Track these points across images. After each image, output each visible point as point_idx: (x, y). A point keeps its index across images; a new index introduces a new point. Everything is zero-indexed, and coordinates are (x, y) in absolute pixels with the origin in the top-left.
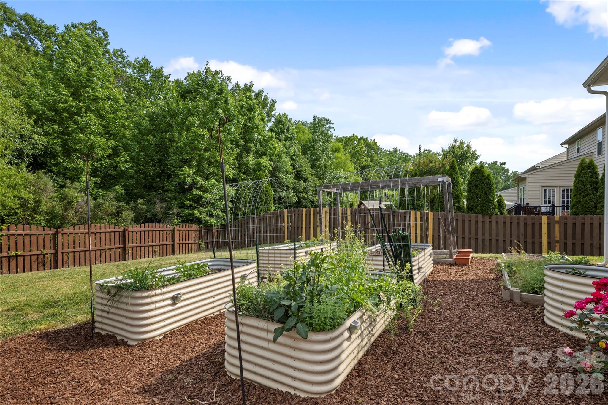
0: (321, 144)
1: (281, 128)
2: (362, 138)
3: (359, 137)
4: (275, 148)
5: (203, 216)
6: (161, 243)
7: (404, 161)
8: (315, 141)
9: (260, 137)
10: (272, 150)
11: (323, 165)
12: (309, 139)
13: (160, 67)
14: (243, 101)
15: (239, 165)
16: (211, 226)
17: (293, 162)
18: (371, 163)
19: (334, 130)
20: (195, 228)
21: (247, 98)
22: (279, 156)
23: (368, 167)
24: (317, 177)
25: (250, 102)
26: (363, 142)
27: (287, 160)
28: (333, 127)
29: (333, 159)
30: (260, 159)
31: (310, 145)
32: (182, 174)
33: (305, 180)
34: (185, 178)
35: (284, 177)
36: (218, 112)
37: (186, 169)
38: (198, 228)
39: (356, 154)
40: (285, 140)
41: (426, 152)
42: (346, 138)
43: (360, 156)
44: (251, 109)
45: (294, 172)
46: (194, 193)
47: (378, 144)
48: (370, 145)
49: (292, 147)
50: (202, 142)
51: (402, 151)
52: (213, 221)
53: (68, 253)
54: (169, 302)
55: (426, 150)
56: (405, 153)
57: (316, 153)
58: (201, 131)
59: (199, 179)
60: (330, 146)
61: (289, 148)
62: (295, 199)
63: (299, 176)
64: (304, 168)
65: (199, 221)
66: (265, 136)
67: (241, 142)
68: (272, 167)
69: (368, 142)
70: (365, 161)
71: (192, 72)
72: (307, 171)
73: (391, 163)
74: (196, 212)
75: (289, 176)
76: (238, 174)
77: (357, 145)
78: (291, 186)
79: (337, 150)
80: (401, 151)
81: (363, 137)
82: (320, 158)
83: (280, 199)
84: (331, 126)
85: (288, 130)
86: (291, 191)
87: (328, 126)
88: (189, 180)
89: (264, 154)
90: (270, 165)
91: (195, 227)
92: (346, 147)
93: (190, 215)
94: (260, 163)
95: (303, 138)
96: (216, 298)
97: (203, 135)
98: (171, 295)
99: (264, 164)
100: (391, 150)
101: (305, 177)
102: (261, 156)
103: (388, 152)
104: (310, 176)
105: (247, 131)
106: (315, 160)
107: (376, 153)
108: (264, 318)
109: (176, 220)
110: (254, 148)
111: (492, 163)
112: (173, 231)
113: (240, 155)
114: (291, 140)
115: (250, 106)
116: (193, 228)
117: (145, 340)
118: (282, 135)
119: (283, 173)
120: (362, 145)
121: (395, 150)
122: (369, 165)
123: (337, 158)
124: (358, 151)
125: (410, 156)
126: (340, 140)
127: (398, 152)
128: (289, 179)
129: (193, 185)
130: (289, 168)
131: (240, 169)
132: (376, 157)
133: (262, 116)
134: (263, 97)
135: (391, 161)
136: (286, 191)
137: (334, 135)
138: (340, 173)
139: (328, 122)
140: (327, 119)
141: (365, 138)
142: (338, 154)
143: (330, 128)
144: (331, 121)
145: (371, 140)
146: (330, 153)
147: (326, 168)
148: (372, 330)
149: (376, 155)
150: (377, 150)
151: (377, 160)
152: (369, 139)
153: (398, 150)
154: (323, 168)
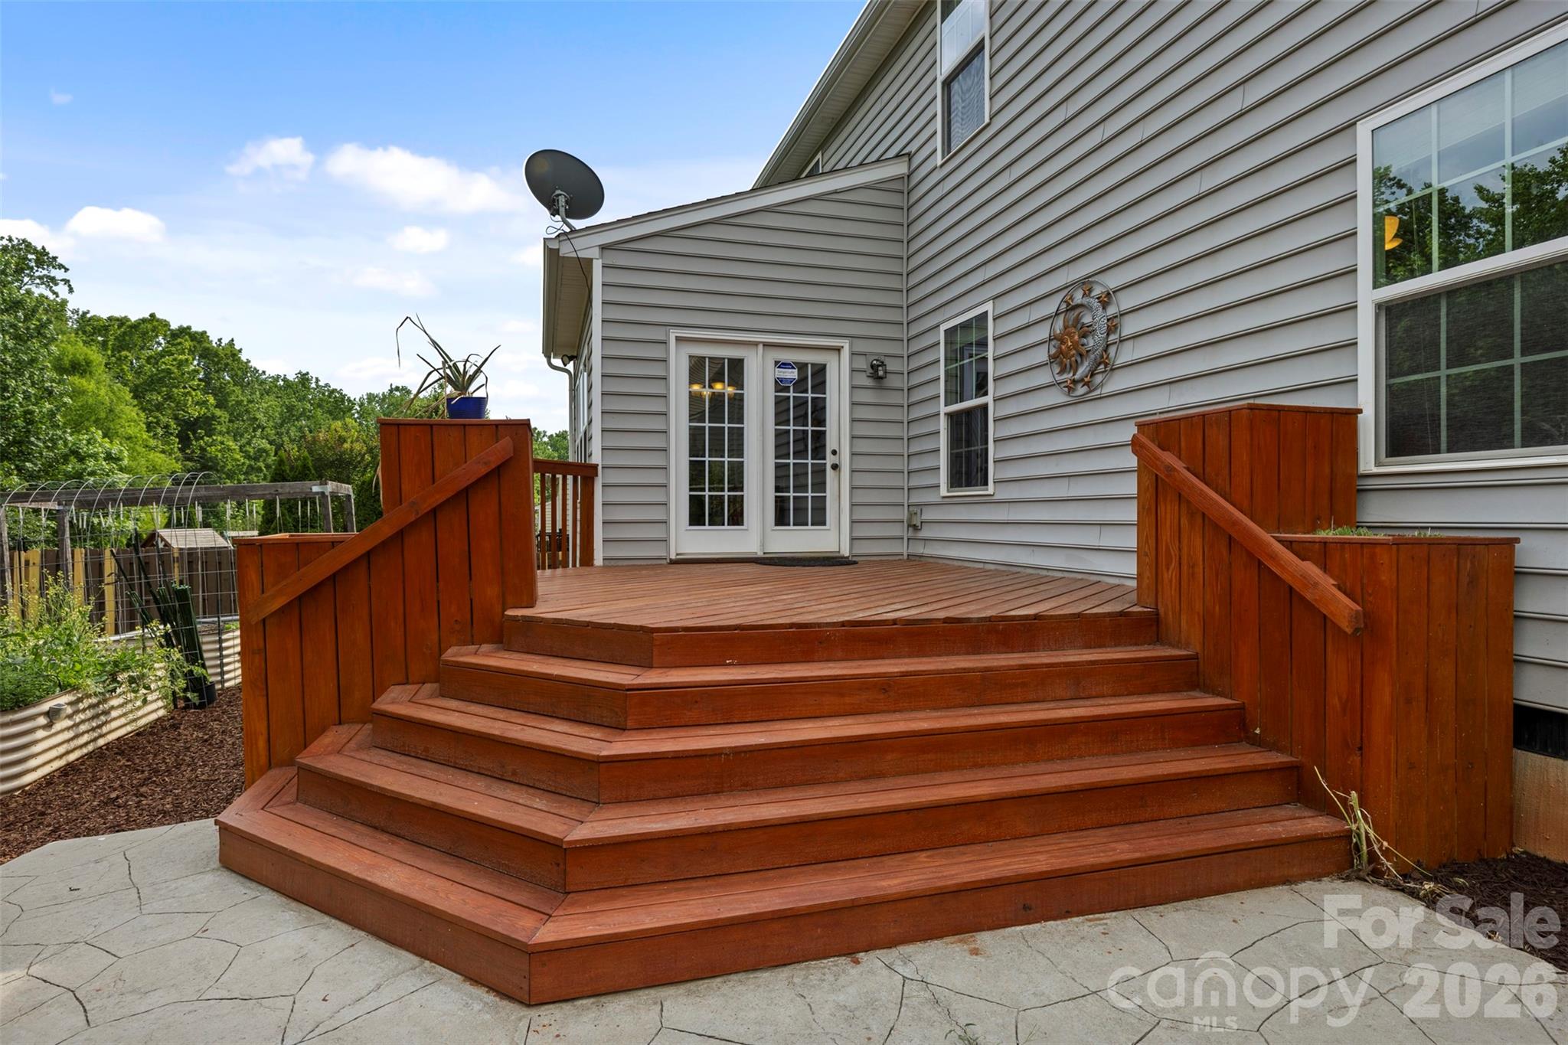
2: (184, 331)
3: (174, 326)
7: (330, 413)
11: (19, 411)
18: (218, 412)
19: (71, 290)
23: (206, 423)
26: (187, 344)
28: (66, 282)
29: (61, 395)
39: (161, 380)
41: (398, 394)
42: (122, 321)
43: (176, 387)
47: (244, 357)
48: (216, 355)
51: (327, 385)
55: (397, 389)
56: (334, 391)
60: (50, 354)
69: (206, 345)
70: (197, 403)
73: (290, 414)
77: (166, 353)
79: (79, 367)
80: (321, 383)
81: (189, 328)
84: (58, 274)
87: (45, 272)
92: (124, 353)
100: (291, 377)
103: (282, 383)
107: (238, 381)
111: (557, 435)
120: (183, 353)
121: (304, 378)
122: (214, 417)
123: (77, 393)
124: (169, 372)
125: (349, 400)
126: (91, 327)
127: (313, 385)
132: (237, 394)
135: (290, 408)
137: (70, 306)
138: (89, 442)
139: (44, 258)
140: (39, 248)
141: (196, 333)
142: (84, 382)
143: (53, 280)
144: (55, 258)
145: (220, 340)
146: (48, 374)
147: (31, 422)
148: (99, 727)
149: (237, 389)
150: (240, 373)
151: (239, 403)
152: (214, 338)
153: (314, 380)
154: (20, 422)
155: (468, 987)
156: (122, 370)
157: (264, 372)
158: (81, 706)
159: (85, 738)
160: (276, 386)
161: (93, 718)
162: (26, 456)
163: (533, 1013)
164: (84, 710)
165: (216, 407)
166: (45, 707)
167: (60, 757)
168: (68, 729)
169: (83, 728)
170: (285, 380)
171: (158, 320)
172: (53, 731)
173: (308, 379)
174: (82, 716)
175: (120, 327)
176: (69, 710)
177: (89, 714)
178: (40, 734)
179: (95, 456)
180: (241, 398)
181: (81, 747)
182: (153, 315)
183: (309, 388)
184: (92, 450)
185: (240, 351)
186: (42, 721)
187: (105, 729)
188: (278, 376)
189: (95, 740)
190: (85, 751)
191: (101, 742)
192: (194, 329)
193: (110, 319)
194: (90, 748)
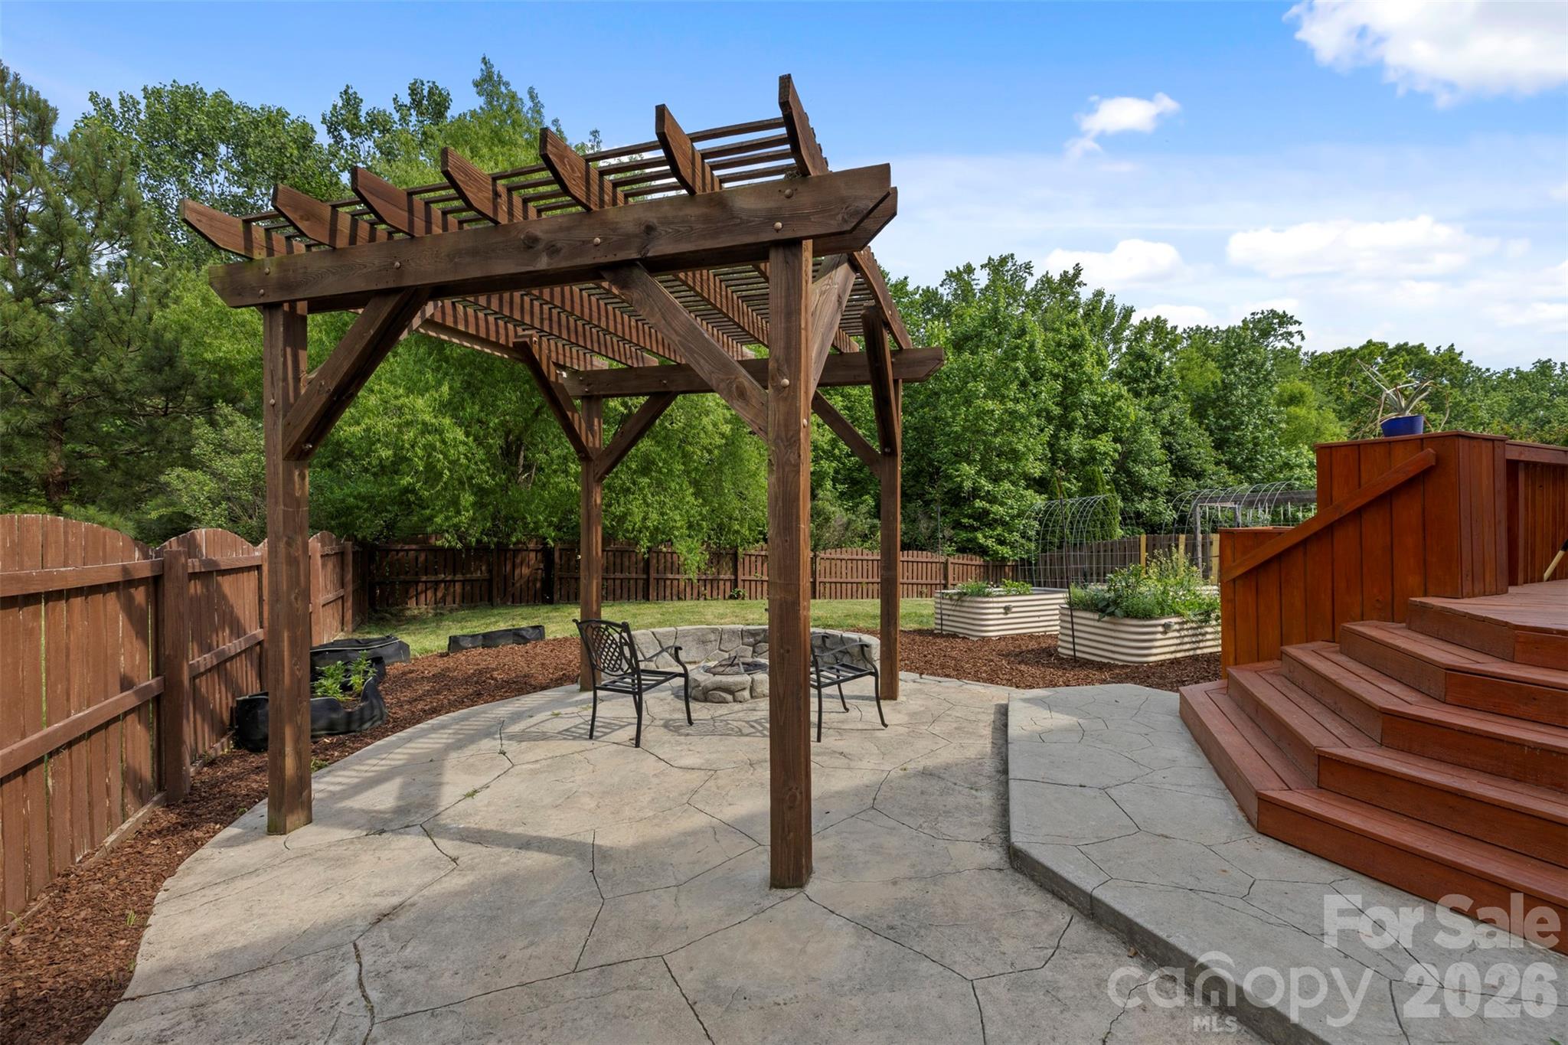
0: (1246, 391)
1: (1142, 369)
2: (1401, 348)
3: (1391, 346)
4: (1127, 416)
5: (990, 543)
6: (929, 581)
8: (1228, 387)
9: (1094, 398)
10: (1119, 420)
11: (1249, 437)
12: (1214, 384)
13: (902, 278)
14: (1061, 333)
15: (1053, 453)
16: (1004, 559)
17: (1168, 439)
19: (1303, 338)
20: (977, 563)
21: (1068, 326)
22: (1136, 430)
24: (1230, 469)
25: (1074, 332)
26: (1403, 359)
27: (1153, 438)
28: (1300, 332)
29: (1280, 422)
30: (1093, 441)
31: (1214, 396)
32: (959, 476)
33: (1198, 476)
34: (962, 482)
35: (1146, 471)
36: (1017, 369)
37: (965, 467)
38: (982, 563)
40: (1152, 392)
44: (1077, 346)
45: (1171, 461)
46: (977, 505)
47: (1464, 360)
48: (1433, 362)
49: (1168, 406)
50: (990, 422)
52: (1005, 551)
53: (825, 583)
54: (1002, 611)
57: (1232, 413)
58: (990, 405)
59: (983, 481)
60: (1273, 393)
61: (1160, 409)
62: (1170, 515)
63: (1182, 468)
64: (1194, 451)
65: (983, 551)
66: (1105, 395)
67: (1057, 411)
68: (1120, 454)
69: (1423, 356)
71: (955, 271)
72: (1203, 453)
73: (1522, 407)
74: (980, 536)
75: (1157, 469)
76: (1051, 470)
78: (1164, 489)
79: (1294, 400)
81: (1406, 344)
82: (1242, 424)
83: (1139, 515)
84: (1293, 328)
85: (1159, 370)
86: (1161, 500)
87: (1285, 330)
88: (968, 485)
89: (1104, 429)
90: (1115, 450)
91: (978, 561)
93: (969, 540)
94: (1093, 449)
95: (1198, 381)
96: (1041, 619)
97: (993, 411)
98: (1004, 605)
99: (1102, 449)
100: (1526, 367)
101: (1198, 468)
102: (1097, 432)
103: (1513, 376)
104: (1211, 468)
105: (1070, 389)
106: (1227, 428)
107: (1457, 383)
108: (1091, 611)
109: (949, 549)
110: (1082, 421)
112: (946, 564)
113: (1055, 436)
114: (1167, 391)
115: (1075, 339)
116: (974, 562)
117: (984, 637)
118: (1144, 382)
119: (1143, 463)
121: (1545, 366)
123: (1292, 419)
126: (1318, 363)
127: (1557, 372)
128: (1161, 476)
129: (975, 493)
130: (1159, 454)
131: (1053, 461)
132: (1455, 396)
133: (1099, 355)
134: (1104, 303)
135: (1523, 401)
136: (1150, 499)
137: (1303, 350)
138: (1297, 455)
139: (1285, 319)
140: (1281, 313)
141: (1413, 347)
142: (1298, 410)
143: (1290, 334)
144: (1292, 317)
145: (1438, 348)
146: (1271, 408)
147: (1256, 445)
148: (1199, 642)
149: (1456, 392)
150: (1459, 375)
151: (1458, 404)
152: (1431, 349)
153: (1559, 366)
154: (1250, 446)
155: (1237, 810)
156: (1342, 392)
157: (1488, 370)
158: (1185, 626)
159: (1188, 646)
160: (1506, 381)
161: (1193, 635)
162: (1254, 468)
163: (1257, 836)
164: (1187, 629)
165: (1431, 411)
166: (1163, 621)
167: (1172, 653)
168: (1177, 638)
169: (1186, 640)
170: (1518, 372)
171: (1374, 344)
172: (1167, 636)
173: (1550, 367)
174: (1186, 633)
175: (1341, 357)
176: (1177, 627)
177: (1191, 632)
178: (1159, 636)
179: (1300, 466)
180: (1459, 398)
181: (1185, 651)
182: (1369, 342)
183: (1551, 376)
184: (1299, 461)
185: (1460, 354)
186: (1160, 629)
187: (1201, 645)
188: (1509, 371)
189: (1195, 649)
190: (1187, 654)
191: (1199, 652)
192: (1410, 344)
193: (1333, 353)
194: (1191, 653)
